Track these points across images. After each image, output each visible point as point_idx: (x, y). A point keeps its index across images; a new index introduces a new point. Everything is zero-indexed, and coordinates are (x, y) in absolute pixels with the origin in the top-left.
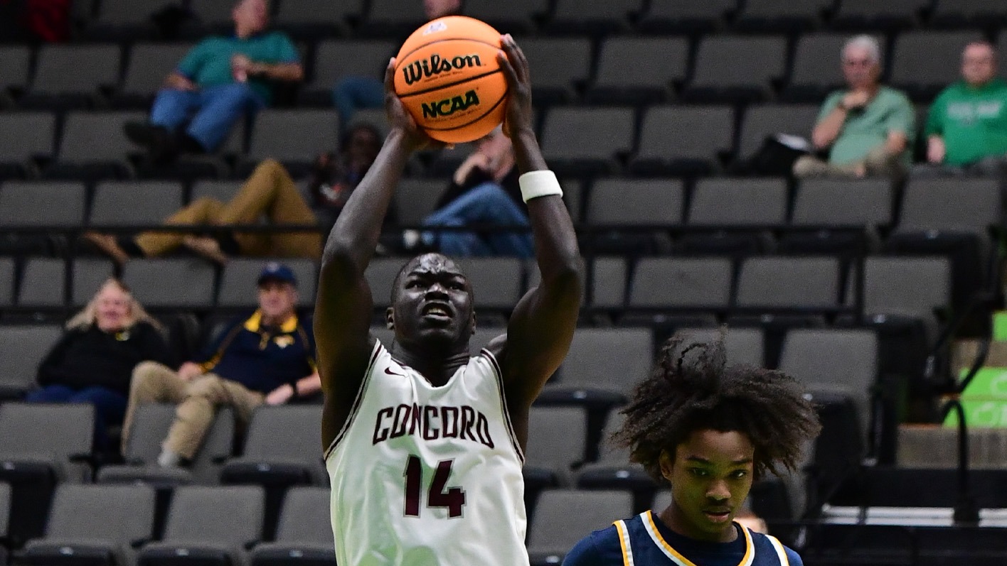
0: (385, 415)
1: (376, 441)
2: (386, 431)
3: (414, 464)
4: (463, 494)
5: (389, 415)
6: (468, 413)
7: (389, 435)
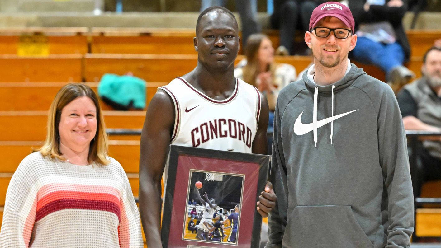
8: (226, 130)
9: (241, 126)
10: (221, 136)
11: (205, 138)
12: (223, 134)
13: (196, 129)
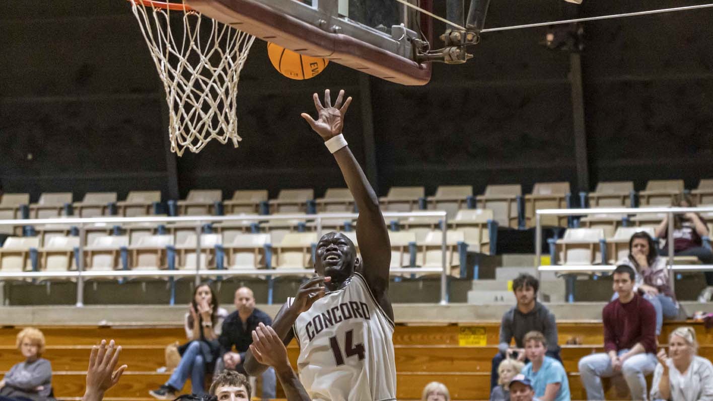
8: (339, 315)
9: (354, 306)
10: (336, 322)
11: (319, 328)
12: (338, 319)
13: (310, 324)
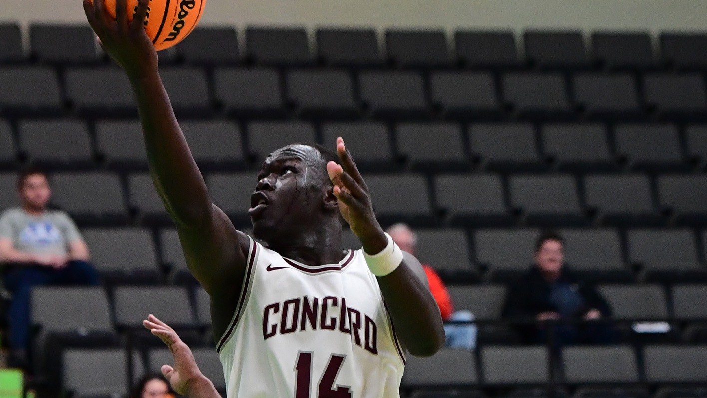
0: (271, 310)
1: (266, 336)
2: (274, 327)
3: (304, 362)
4: (350, 394)
5: (276, 311)
6: (354, 315)
7: (278, 329)
